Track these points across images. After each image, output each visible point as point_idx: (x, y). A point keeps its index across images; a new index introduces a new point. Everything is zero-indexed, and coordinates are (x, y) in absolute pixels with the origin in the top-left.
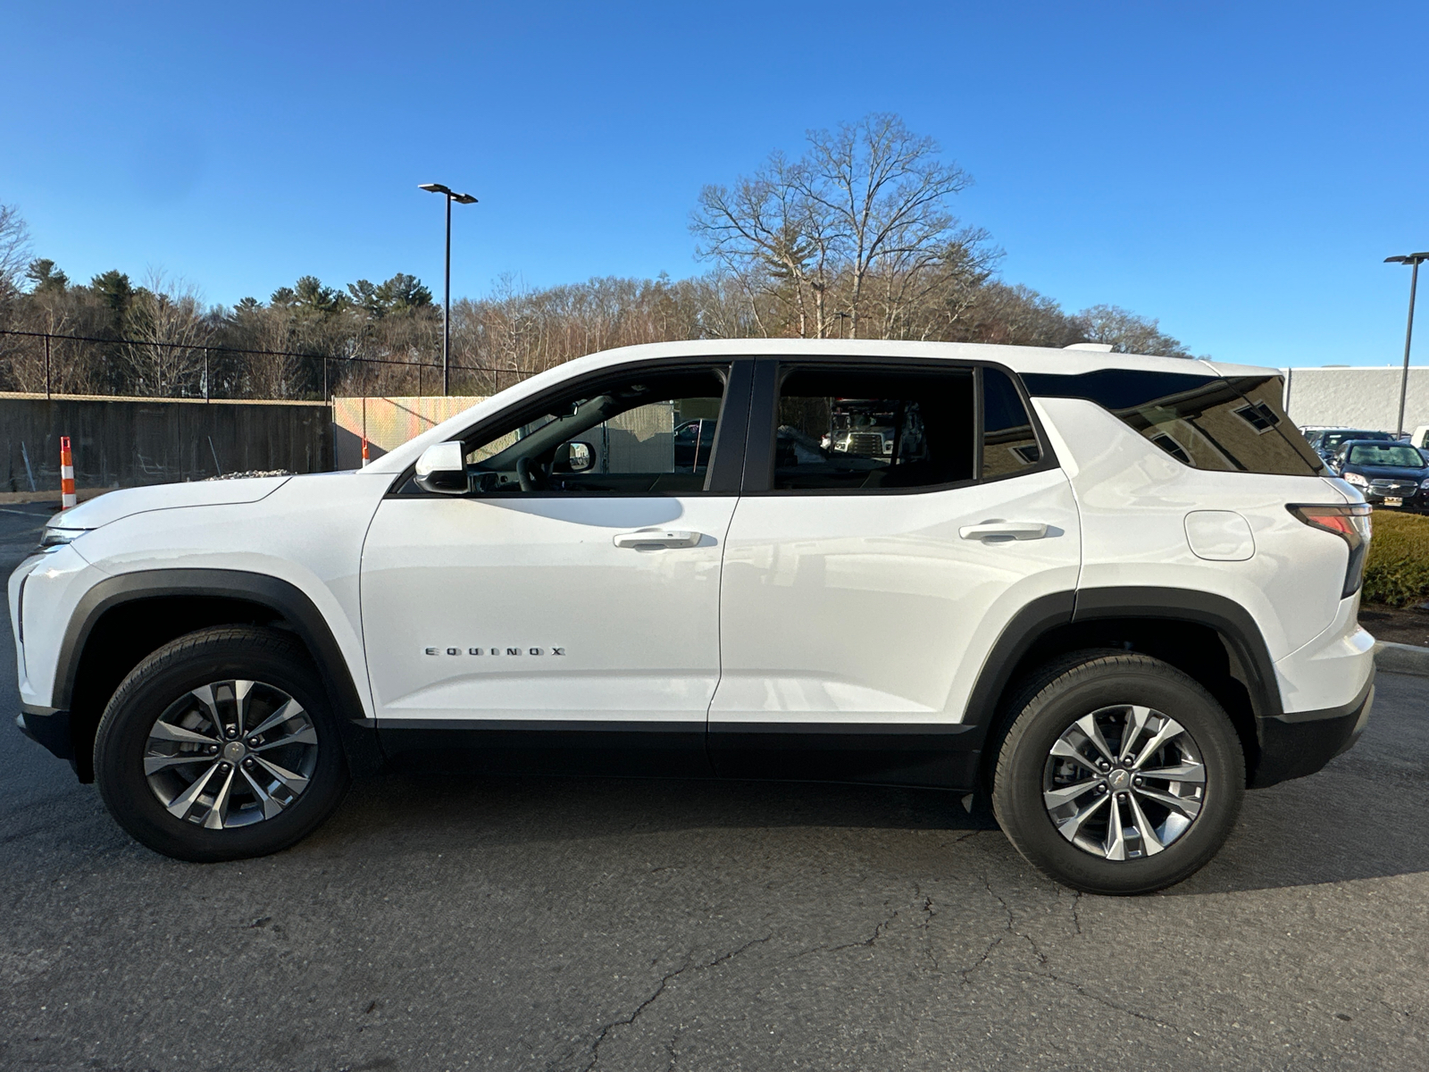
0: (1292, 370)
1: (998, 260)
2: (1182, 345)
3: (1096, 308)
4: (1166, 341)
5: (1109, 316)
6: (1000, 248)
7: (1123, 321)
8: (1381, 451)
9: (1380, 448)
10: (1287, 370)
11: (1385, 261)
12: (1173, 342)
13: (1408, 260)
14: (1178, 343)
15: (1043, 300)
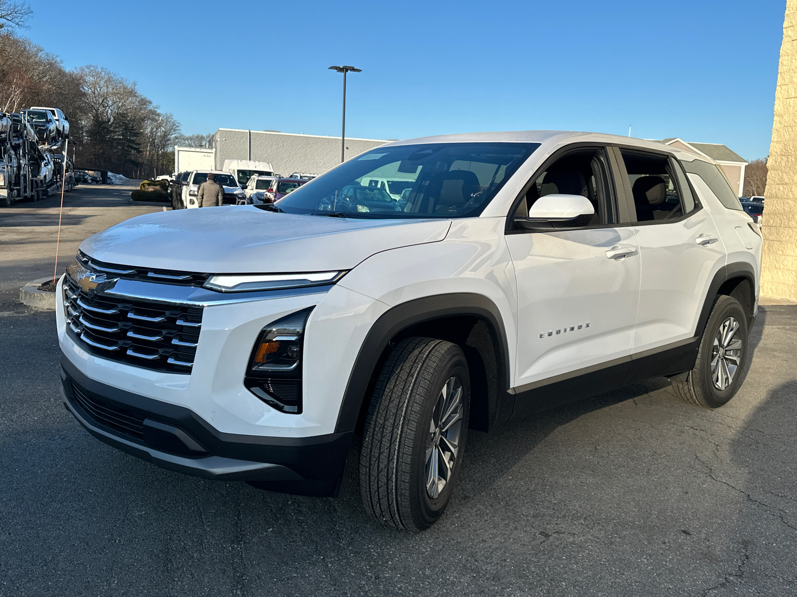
0: (251, 131)
1: (26, 17)
2: (154, 104)
3: (88, 67)
4: (142, 100)
5: (97, 75)
6: (26, 6)
7: (109, 81)
8: (371, 192)
9: (369, 191)
10: (248, 131)
11: (329, 68)
12: (147, 101)
13: (340, 70)
14: (150, 103)
15: (47, 54)
